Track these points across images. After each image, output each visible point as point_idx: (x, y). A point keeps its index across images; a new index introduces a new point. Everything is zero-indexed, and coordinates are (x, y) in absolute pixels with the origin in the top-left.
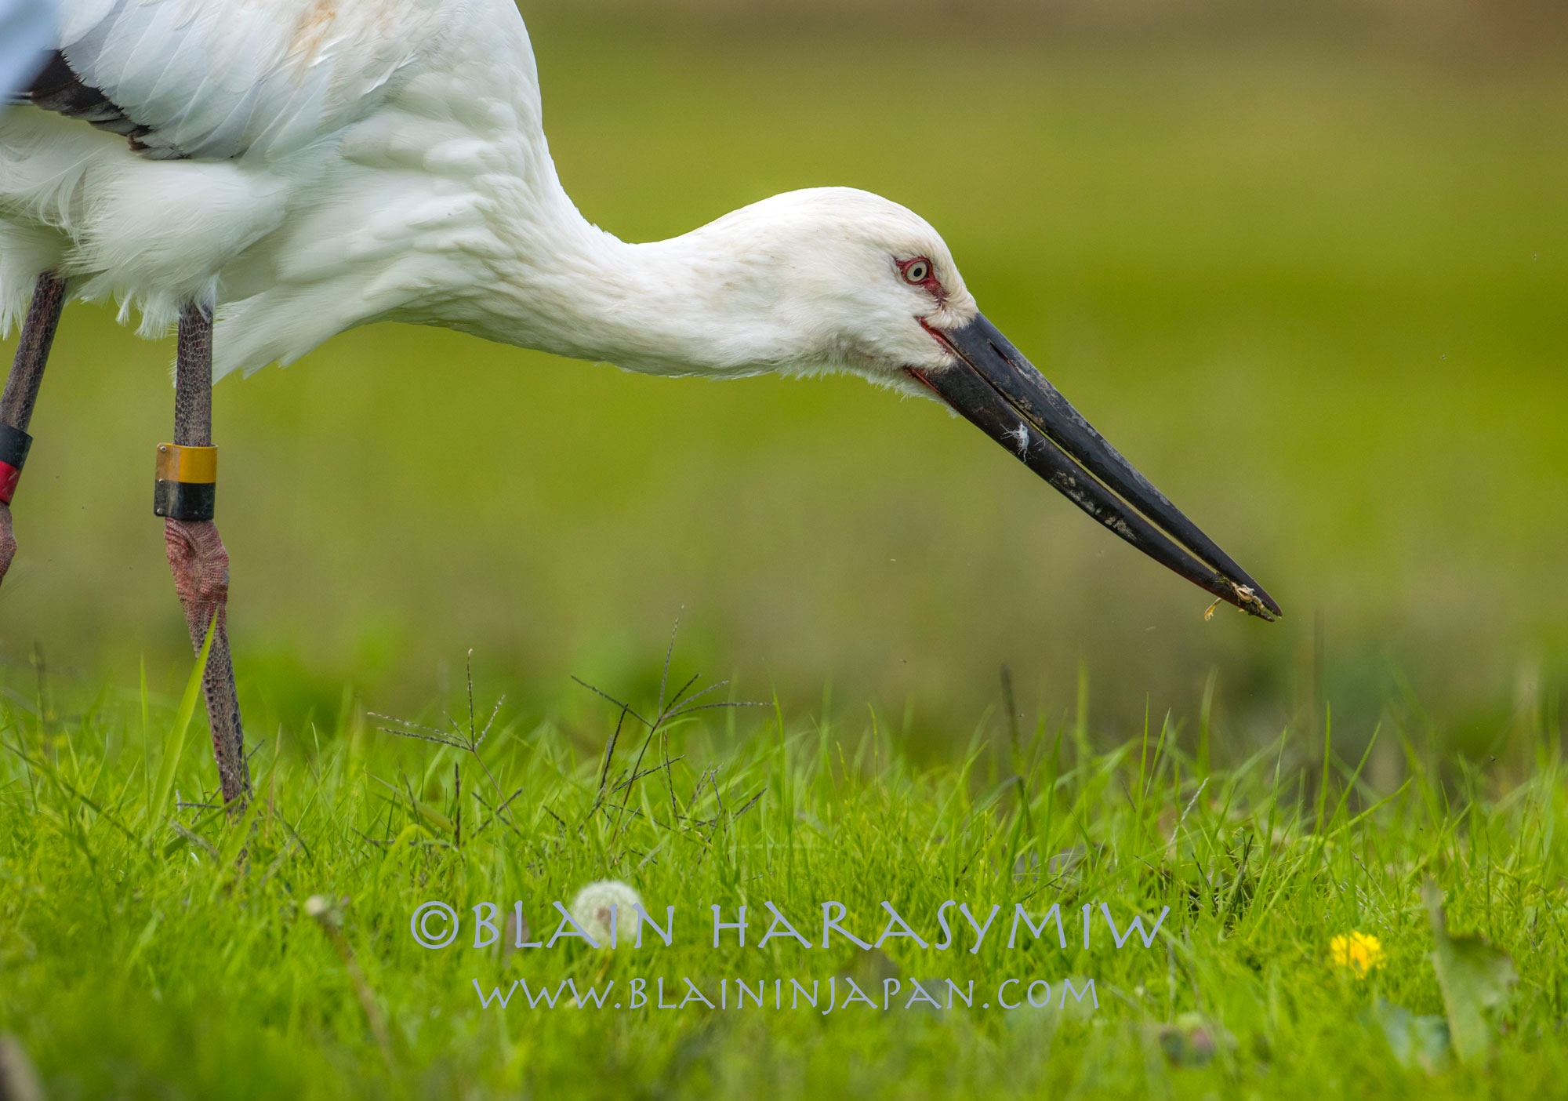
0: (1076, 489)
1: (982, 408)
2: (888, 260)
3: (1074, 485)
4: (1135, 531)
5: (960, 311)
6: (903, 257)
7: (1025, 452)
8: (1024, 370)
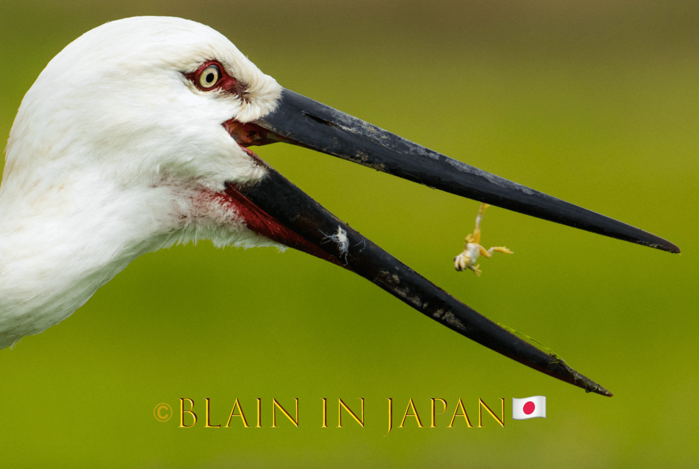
0: (401, 286)
1: (298, 216)
2: (177, 77)
3: (399, 282)
4: (464, 321)
5: (265, 97)
6: (192, 68)
7: (346, 255)
8: (348, 126)
